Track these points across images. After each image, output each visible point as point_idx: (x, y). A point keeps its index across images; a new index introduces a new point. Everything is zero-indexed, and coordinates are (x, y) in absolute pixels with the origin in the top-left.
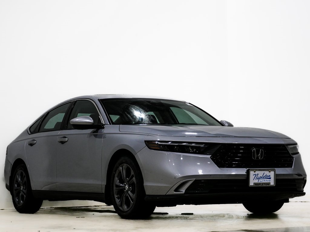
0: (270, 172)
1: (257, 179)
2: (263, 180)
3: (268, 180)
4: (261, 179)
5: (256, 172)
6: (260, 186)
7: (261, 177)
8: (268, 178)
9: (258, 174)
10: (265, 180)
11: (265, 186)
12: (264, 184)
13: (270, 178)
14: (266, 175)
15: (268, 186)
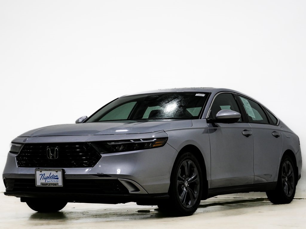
0: (57, 172)
1: (44, 179)
2: (51, 180)
3: (56, 180)
4: (48, 179)
5: (42, 171)
6: (47, 186)
7: (48, 178)
8: (55, 178)
9: (44, 174)
10: (53, 180)
11: (53, 186)
12: (52, 184)
13: (58, 179)
14: (53, 175)
15: (55, 186)
